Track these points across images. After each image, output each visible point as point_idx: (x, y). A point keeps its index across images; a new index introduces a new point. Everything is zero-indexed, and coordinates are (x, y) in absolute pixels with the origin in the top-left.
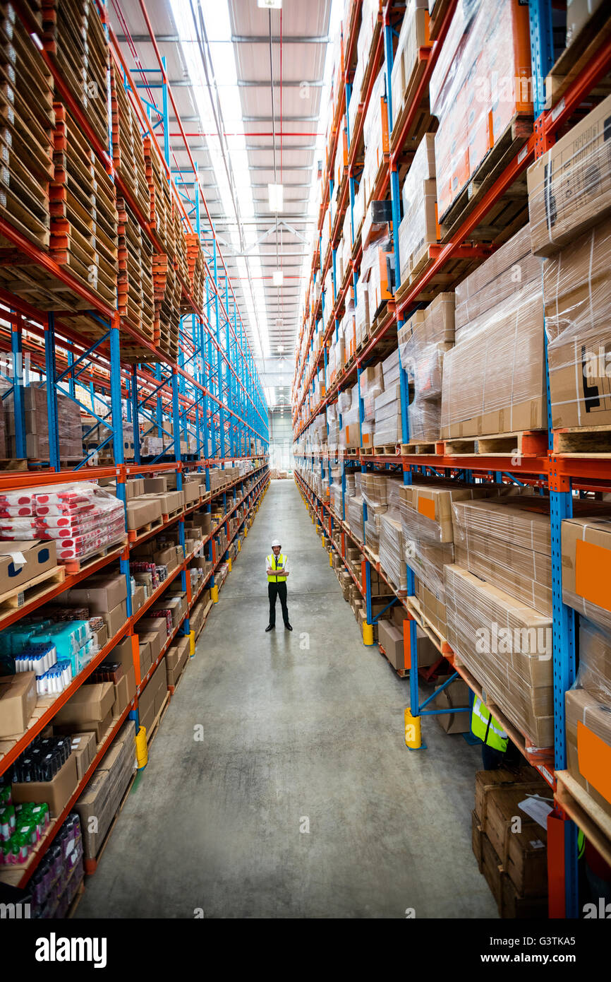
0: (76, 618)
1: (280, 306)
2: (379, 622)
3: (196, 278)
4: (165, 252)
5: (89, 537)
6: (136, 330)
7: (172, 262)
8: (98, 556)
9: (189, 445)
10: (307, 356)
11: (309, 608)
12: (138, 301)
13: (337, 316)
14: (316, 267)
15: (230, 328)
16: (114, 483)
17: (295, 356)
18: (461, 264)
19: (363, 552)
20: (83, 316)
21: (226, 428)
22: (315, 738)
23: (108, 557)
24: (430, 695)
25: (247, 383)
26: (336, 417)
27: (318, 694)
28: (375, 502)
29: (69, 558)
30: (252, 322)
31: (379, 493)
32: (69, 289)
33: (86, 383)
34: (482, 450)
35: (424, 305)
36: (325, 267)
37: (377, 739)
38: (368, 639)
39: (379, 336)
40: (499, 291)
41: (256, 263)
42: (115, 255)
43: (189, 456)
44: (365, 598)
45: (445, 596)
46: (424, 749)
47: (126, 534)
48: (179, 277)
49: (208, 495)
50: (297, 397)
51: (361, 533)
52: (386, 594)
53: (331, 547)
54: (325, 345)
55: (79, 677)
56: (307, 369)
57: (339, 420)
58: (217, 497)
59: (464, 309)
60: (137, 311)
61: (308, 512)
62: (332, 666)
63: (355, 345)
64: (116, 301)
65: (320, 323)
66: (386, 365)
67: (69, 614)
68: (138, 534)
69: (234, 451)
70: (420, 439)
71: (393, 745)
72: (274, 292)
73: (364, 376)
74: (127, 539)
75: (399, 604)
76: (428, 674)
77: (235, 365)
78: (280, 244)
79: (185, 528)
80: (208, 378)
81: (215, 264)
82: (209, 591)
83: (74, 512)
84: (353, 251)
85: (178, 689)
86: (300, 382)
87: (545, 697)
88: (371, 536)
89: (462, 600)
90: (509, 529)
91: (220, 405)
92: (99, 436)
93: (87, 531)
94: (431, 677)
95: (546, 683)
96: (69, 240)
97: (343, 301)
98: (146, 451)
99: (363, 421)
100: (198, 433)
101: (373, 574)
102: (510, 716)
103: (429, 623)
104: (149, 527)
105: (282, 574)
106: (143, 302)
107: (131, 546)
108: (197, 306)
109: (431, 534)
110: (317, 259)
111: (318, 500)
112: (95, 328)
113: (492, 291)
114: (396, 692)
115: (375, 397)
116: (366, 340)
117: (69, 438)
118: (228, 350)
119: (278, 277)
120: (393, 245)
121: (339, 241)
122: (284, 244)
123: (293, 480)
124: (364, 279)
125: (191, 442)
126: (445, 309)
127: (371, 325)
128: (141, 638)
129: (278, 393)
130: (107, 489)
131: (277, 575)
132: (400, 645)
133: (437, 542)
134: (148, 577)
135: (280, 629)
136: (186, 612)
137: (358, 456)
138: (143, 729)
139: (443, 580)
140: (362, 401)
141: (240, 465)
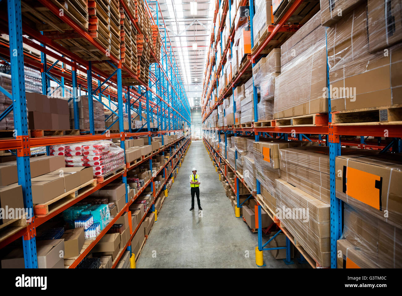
0: (102, 203)
1: (196, 60)
2: (243, 206)
3: (157, 46)
4: (142, 33)
5: (108, 166)
6: (129, 70)
7: (146, 38)
8: (112, 174)
9: (154, 124)
10: (209, 83)
11: (210, 200)
12: (130, 56)
13: (223, 63)
14: (213, 41)
15: (173, 70)
16: (119, 141)
17: (202, 83)
18: (283, 35)
19: (235, 173)
20: (105, 63)
21: (171, 117)
22: (213, 260)
23: (117, 175)
24: (267, 241)
25: (181, 96)
26: (222, 111)
27: (215, 240)
28: (241, 150)
29: (99, 175)
30: (183, 68)
31: (243, 146)
32: (98, 50)
33: (107, 96)
34: (295, 123)
35: (265, 55)
36: (217, 40)
37: (242, 261)
38: (238, 215)
39: (243, 72)
40: (303, 46)
41: (184, 39)
42: (119, 34)
43: (154, 129)
44: (236, 195)
45: (275, 194)
46: (265, 266)
47: (125, 165)
48: (149, 45)
49: (163, 147)
50: (204, 102)
51: (234, 165)
52: (246, 193)
53: (220, 172)
54: (217, 77)
55: (104, 231)
56: (208, 89)
57: (223, 112)
58: (167, 148)
59: (285, 55)
60: (130, 60)
61: (209, 156)
62: (221, 227)
63: (231, 76)
64: (120, 55)
65: (215, 67)
66: (246, 85)
67: (100, 201)
68: (131, 165)
69: (175, 127)
70: (263, 119)
71: (250, 264)
72: (193, 53)
73: (236, 91)
74: (125, 167)
75: (252, 198)
76: (266, 231)
77: (175, 87)
78: (195, 30)
79: (152, 162)
80: (163, 93)
81: (165, 40)
82: (163, 192)
83: (101, 154)
84: (230, 32)
85: (149, 237)
86: (205, 95)
87: (326, 243)
88: (239, 166)
89: (284, 196)
90: (308, 161)
91: (168, 106)
92: (112, 120)
93: (107, 163)
94: (268, 233)
95: (327, 236)
96: (97, 26)
97: (226, 56)
98: (134, 127)
99: (235, 112)
100: (158, 119)
101: (240, 183)
102: (308, 252)
103: (268, 207)
104: (136, 162)
105: (197, 183)
106: (132, 56)
107: (127, 170)
108: (157, 59)
109: (270, 165)
110: (213, 37)
111: (214, 150)
112: (110, 69)
113: (299, 46)
114: (251, 239)
115: (241, 100)
116: (237, 73)
117: (99, 120)
118: (172, 80)
119: (195, 46)
120: (250, 27)
121: (224, 27)
122: (197, 30)
123: (202, 141)
124: (236, 45)
125: (155, 123)
126: (276, 57)
127: (239, 66)
128: (132, 213)
129: (195, 100)
130: (117, 144)
131: (195, 184)
132: (253, 217)
133: (272, 168)
134: (135, 184)
135: (197, 209)
136: (153, 201)
137: (233, 129)
138: (133, 254)
139: (275, 186)
140: (235, 102)
141: (178, 133)
